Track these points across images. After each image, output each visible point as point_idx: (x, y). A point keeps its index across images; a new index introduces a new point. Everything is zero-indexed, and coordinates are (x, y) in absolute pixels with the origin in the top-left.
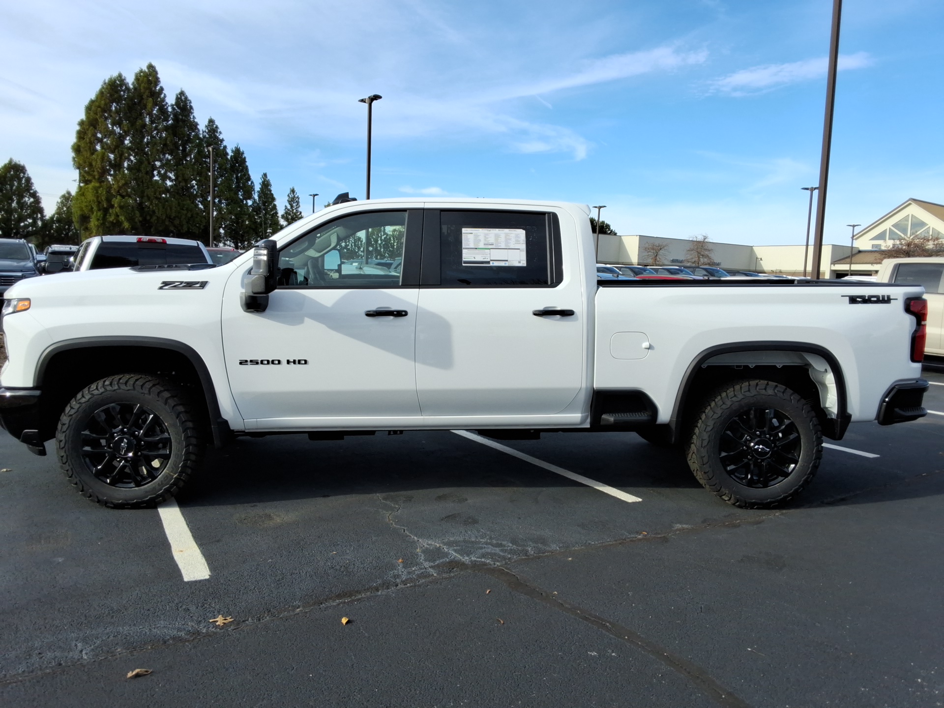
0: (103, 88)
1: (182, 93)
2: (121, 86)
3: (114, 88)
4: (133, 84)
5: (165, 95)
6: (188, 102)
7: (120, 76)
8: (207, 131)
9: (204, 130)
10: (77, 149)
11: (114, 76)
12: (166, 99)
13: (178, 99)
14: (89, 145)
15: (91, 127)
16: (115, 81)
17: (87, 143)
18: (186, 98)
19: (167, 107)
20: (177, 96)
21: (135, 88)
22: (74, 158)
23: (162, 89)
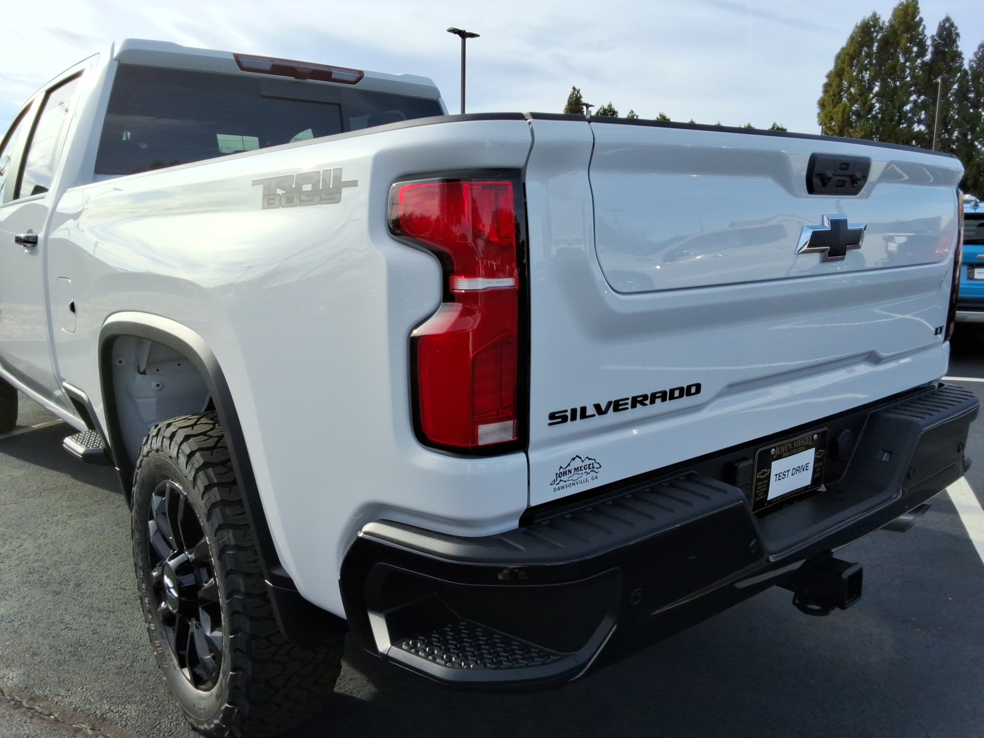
0: (854, 33)
1: (948, 19)
2: (874, 26)
3: (866, 31)
4: (890, 21)
5: (924, 26)
6: (953, 29)
7: (874, 15)
8: (975, 59)
9: (972, 59)
10: (822, 104)
11: (867, 17)
12: (925, 31)
13: (942, 28)
14: (832, 97)
15: (837, 78)
16: (869, 22)
17: (830, 96)
18: (952, 25)
19: (926, 40)
20: (940, 24)
21: (891, 26)
22: (819, 114)
23: (921, 20)
